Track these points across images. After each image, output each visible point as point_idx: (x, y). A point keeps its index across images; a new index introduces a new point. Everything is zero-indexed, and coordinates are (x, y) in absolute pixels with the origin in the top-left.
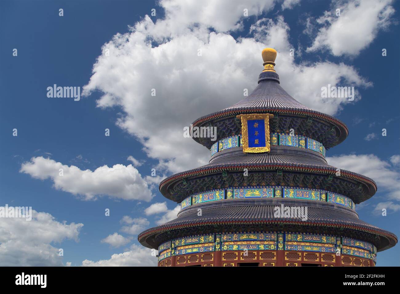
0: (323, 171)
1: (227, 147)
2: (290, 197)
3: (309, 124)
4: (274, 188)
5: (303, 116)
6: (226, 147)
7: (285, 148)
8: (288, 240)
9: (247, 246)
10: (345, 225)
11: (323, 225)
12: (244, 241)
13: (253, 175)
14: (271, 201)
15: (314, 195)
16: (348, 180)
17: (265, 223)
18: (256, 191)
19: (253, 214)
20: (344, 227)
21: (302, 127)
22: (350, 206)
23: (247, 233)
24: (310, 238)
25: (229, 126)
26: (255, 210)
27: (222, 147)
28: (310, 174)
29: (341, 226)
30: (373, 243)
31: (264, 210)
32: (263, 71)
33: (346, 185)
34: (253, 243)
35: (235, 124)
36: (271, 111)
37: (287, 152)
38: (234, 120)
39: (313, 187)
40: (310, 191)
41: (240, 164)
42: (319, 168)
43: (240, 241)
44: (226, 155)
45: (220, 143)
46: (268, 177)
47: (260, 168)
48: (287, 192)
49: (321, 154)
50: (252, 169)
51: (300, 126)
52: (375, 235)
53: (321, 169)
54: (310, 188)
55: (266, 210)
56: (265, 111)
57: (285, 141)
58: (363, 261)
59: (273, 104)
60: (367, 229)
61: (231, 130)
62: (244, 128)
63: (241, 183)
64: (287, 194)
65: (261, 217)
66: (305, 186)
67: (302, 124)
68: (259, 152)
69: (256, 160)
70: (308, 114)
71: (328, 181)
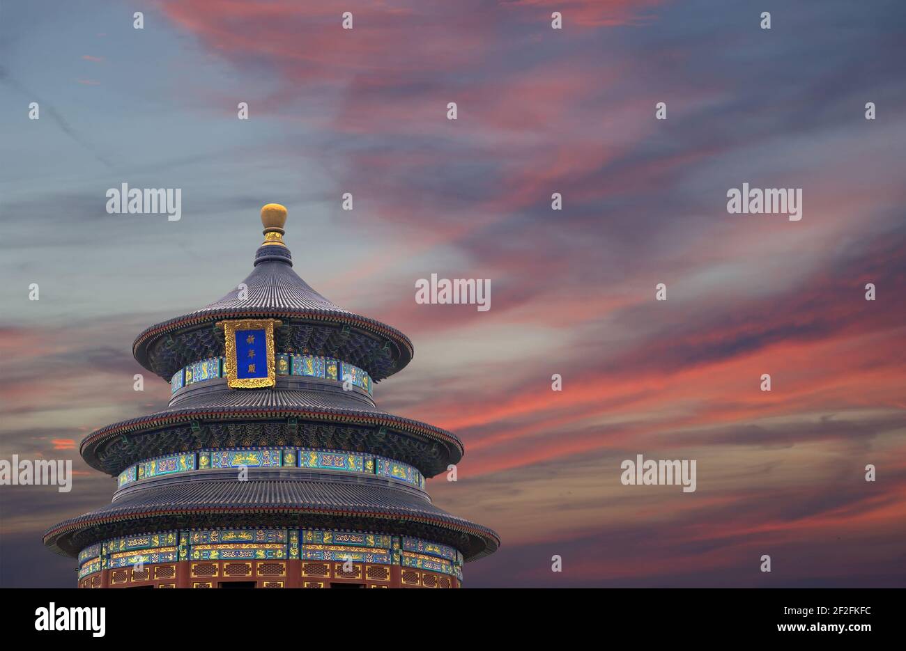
0: (369, 420)
1: (199, 378)
2: (311, 466)
3: (344, 337)
4: (283, 451)
5: (334, 324)
6: (197, 377)
7: (303, 380)
8: (307, 541)
9: (236, 552)
10: (407, 514)
11: (368, 515)
12: (229, 543)
13: (245, 427)
14: (278, 473)
15: (353, 462)
16: (414, 436)
17: (267, 511)
18: (251, 455)
19: (245, 496)
20: (406, 519)
21: (332, 342)
22: (416, 482)
23: (234, 529)
24: (345, 538)
25: (202, 342)
26: (248, 489)
27: (190, 378)
28: (346, 425)
29: (400, 518)
30: (457, 547)
31: (264, 489)
32: (264, 245)
33: (410, 445)
34: (245, 546)
35: (213, 337)
36: (277, 315)
37: (306, 386)
38: (212, 330)
39: (352, 448)
40: (346, 456)
41: (223, 407)
42: (361, 415)
43: (223, 543)
44: (197, 392)
45: (187, 372)
46: (272, 431)
47: (257, 414)
48: (305, 457)
49: (365, 390)
50: (243, 416)
51: (328, 341)
52: (460, 533)
53: (365, 417)
54: (346, 451)
55: (268, 488)
56: (266, 315)
57: (302, 368)
58: (438, 578)
59: (281, 303)
60: (445, 522)
61: (207, 347)
62: (230, 345)
63: (223, 442)
64: (304, 461)
65: (259, 501)
66: (338, 447)
67: (332, 338)
68: (256, 387)
69: (250, 401)
70: (342, 319)
71: (379, 438)
